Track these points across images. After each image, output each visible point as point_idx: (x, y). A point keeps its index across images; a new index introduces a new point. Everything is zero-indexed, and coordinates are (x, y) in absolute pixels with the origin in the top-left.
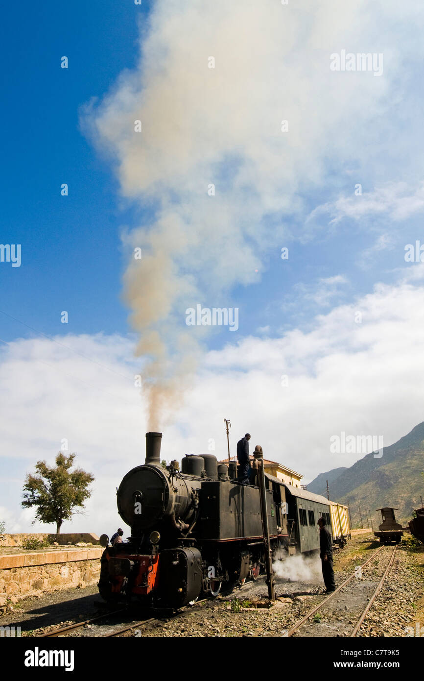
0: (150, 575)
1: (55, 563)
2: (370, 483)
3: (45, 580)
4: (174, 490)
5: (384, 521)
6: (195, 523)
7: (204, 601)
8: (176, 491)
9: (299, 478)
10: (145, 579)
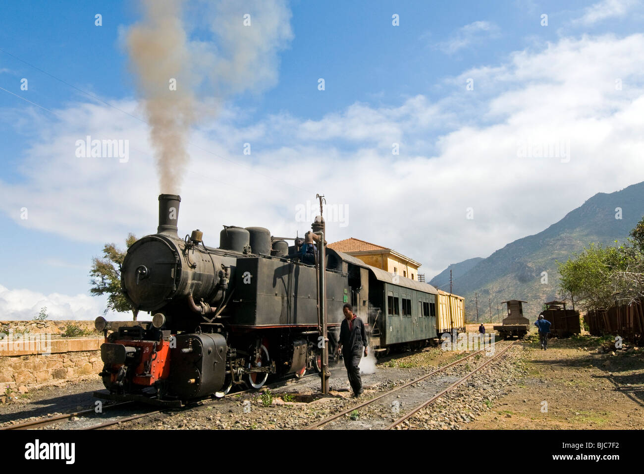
0: (154, 363)
1: (82, 351)
2: (508, 275)
3: (70, 369)
4: (190, 265)
5: (509, 315)
6: (225, 306)
7: (240, 394)
8: (193, 267)
9: (416, 267)
10: (148, 368)
